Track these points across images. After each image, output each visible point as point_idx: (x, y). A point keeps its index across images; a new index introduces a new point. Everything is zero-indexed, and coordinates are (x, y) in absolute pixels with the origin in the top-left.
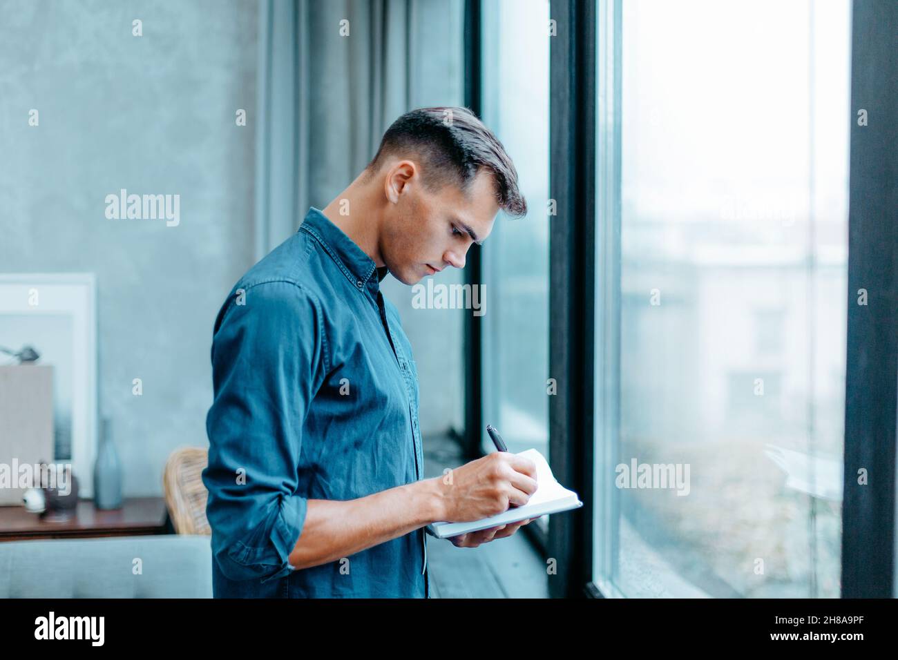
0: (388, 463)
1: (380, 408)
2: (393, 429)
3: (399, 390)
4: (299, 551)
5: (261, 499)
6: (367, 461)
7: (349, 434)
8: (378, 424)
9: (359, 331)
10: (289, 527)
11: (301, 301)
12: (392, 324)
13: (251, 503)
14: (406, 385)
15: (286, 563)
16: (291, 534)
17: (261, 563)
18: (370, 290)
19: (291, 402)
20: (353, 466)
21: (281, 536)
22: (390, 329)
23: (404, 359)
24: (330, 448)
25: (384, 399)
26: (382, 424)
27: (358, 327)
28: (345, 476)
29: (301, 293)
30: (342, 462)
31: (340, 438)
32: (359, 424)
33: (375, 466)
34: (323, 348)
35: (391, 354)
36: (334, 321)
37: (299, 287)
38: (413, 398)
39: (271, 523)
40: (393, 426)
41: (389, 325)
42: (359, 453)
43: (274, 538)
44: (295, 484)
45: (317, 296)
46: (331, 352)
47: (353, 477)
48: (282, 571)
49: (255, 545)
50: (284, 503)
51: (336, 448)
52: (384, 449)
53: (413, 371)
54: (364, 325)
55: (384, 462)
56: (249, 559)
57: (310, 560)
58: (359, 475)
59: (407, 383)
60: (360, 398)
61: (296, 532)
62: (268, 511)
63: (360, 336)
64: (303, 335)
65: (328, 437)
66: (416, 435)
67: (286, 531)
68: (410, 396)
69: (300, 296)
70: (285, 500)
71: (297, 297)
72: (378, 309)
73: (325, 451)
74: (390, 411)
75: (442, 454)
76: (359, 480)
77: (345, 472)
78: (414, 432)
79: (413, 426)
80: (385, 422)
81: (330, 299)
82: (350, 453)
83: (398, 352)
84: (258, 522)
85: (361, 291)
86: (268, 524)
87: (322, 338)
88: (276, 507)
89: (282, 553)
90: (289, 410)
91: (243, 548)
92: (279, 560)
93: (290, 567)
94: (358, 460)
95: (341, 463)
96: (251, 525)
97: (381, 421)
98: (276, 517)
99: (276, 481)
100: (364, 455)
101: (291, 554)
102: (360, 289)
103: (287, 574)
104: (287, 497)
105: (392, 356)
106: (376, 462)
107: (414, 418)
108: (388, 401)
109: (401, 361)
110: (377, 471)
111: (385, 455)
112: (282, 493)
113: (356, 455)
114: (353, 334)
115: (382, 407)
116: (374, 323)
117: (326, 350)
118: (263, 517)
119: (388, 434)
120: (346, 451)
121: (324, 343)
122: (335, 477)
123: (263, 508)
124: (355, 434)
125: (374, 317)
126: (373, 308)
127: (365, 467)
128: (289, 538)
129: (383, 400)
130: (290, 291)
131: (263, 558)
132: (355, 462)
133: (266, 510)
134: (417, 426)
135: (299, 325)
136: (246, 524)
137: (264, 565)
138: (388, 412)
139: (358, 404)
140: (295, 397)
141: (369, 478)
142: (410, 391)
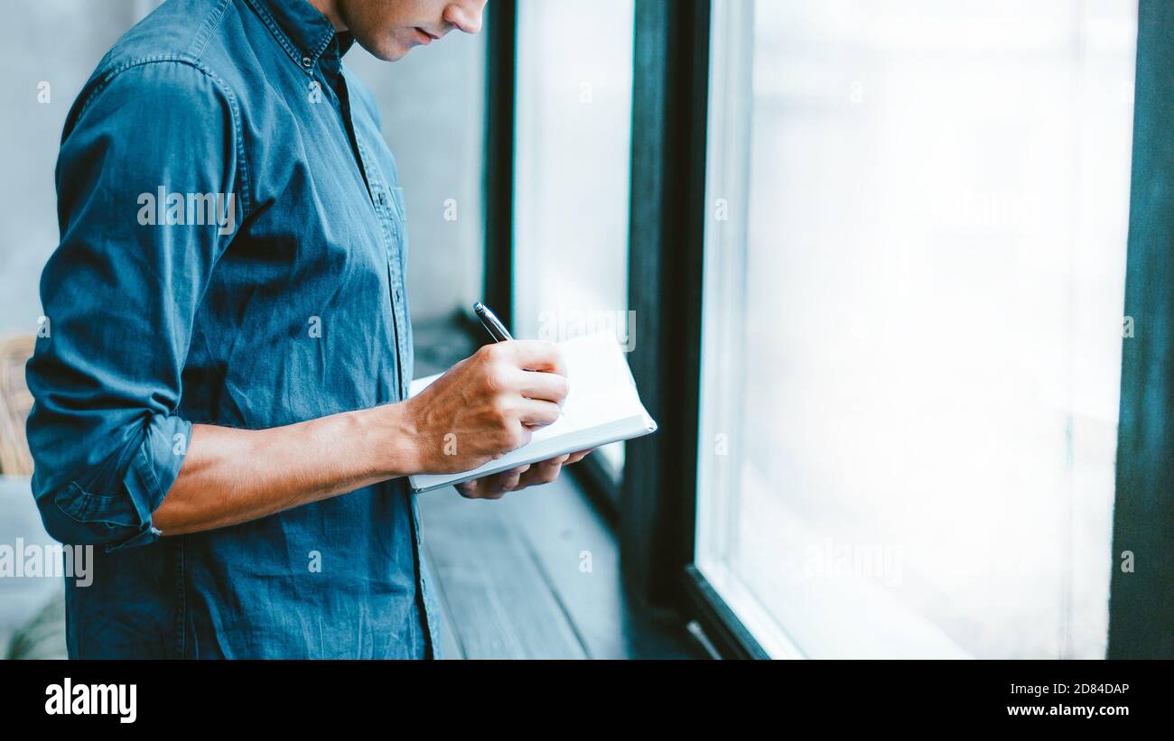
0: (344, 361)
1: (334, 273)
2: (354, 305)
3: (368, 241)
4: (171, 507)
5: (115, 416)
6: (309, 358)
7: (280, 314)
8: (330, 298)
9: (301, 145)
10: (157, 467)
11: (204, 95)
12: (362, 127)
13: (98, 421)
14: (383, 230)
15: (147, 525)
16: (158, 480)
17: (106, 521)
18: (324, 71)
19: (179, 261)
20: (285, 366)
21: (142, 480)
22: (358, 136)
23: (380, 186)
24: (249, 338)
25: (341, 257)
26: (335, 297)
27: (299, 136)
28: (273, 382)
29: (205, 81)
30: (268, 360)
31: (266, 320)
32: (297, 298)
33: (322, 365)
34: (239, 173)
35: (357, 181)
36: (260, 129)
37: (203, 72)
38: (395, 252)
39: (127, 458)
40: (355, 299)
41: (355, 128)
42: (295, 344)
43: (129, 482)
44: (175, 397)
45: (235, 88)
46: (253, 181)
47: (286, 385)
48: (139, 536)
49: (98, 491)
50: (153, 427)
51: (258, 338)
52: (338, 339)
53: (398, 204)
54: (311, 132)
55: (337, 361)
56: (88, 513)
57: (191, 520)
58: (295, 380)
59: (385, 226)
60: (300, 253)
61: (168, 477)
62: (125, 438)
63: (302, 152)
64: (205, 152)
65: (245, 319)
66: (400, 314)
67: (150, 473)
68: (390, 248)
69: (202, 87)
70: (154, 422)
71: (197, 88)
72: (338, 103)
73: (240, 343)
74: (349, 278)
75: (445, 351)
76: (297, 389)
77: (272, 376)
78: (395, 309)
79: (395, 298)
80: (342, 295)
81: (256, 90)
82: (279, 346)
83: (369, 175)
84: (105, 453)
85: (308, 74)
86: (123, 458)
87: (239, 157)
88: (139, 432)
89: (141, 509)
90: (174, 274)
91: (78, 494)
92: (137, 519)
93: (154, 530)
94: (295, 356)
95: (266, 361)
96: (94, 458)
97: (334, 292)
98: (138, 449)
99: (142, 390)
100: (304, 347)
101: (156, 512)
102: (307, 71)
103: (150, 541)
104: (159, 418)
105: (359, 184)
106: (324, 359)
107: (395, 286)
108: (348, 261)
109: (374, 190)
110: (324, 373)
111: (339, 347)
112: (151, 411)
113: (290, 348)
114: (292, 147)
115: (336, 270)
116: (329, 128)
117: (245, 178)
118: (114, 447)
119: (345, 313)
120: (274, 342)
121: (243, 165)
122: (256, 384)
123: (116, 431)
124: (290, 314)
125: (329, 117)
126: (330, 102)
127: (305, 368)
128: (155, 483)
129: (338, 259)
130: (188, 78)
131: (110, 513)
132: (290, 359)
133: (121, 436)
134: (401, 300)
135: (198, 137)
136: (85, 457)
137: (111, 525)
138: (346, 278)
139: (297, 265)
140: (187, 255)
141: (313, 385)
142: (391, 240)
